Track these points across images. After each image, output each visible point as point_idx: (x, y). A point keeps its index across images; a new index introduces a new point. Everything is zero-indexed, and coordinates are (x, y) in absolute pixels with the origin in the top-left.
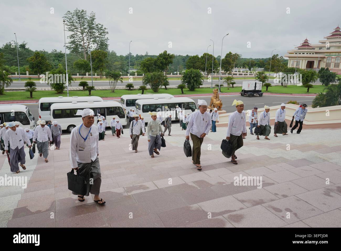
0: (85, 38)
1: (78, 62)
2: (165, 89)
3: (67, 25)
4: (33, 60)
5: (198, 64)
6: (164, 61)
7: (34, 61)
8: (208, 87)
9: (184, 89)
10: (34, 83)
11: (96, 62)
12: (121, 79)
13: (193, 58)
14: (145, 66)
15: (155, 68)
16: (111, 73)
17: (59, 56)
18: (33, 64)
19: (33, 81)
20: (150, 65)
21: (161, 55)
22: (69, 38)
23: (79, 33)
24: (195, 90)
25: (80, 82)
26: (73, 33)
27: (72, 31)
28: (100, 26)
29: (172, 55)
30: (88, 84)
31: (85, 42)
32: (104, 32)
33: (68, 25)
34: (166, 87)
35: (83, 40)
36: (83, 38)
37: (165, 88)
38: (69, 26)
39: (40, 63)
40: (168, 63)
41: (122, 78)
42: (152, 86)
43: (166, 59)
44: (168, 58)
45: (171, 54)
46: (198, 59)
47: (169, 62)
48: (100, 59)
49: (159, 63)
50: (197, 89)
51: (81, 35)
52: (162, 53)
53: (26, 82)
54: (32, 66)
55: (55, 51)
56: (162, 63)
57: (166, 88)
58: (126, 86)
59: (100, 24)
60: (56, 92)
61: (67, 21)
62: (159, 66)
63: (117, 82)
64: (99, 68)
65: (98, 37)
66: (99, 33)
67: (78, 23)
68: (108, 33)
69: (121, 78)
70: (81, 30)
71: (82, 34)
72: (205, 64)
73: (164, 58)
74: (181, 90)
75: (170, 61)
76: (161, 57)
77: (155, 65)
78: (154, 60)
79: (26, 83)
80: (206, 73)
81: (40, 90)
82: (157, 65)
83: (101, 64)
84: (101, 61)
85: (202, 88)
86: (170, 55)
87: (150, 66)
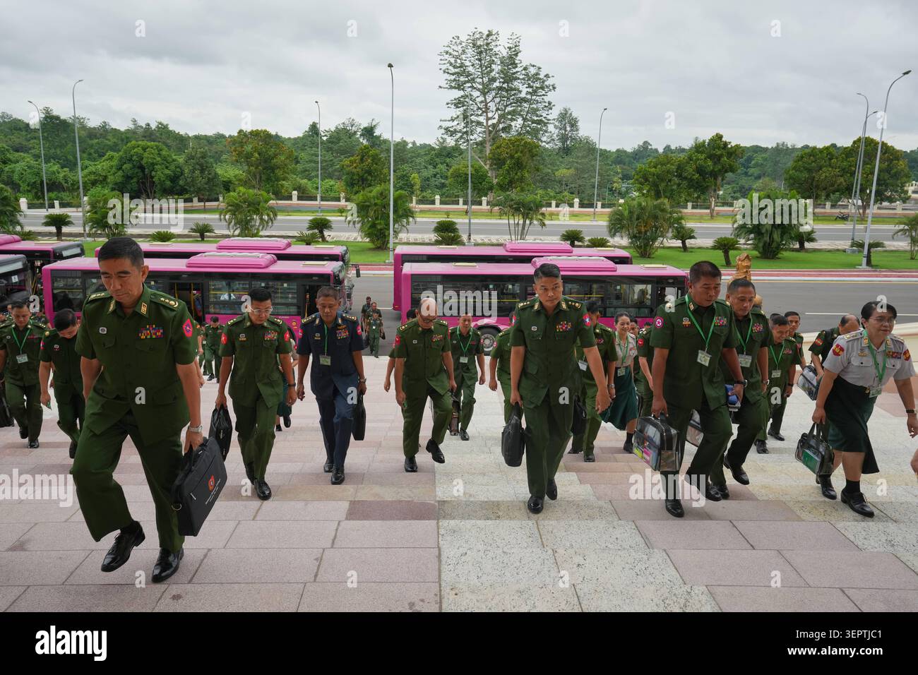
0: (492, 106)
1: (459, 169)
2: (682, 250)
3: (448, 73)
4: (355, 165)
5: (824, 174)
6: (710, 163)
7: (355, 167)
8: (838, 250)
9: (731, 253)
10: (329, 221)
11: (507, 170)
12: (541, 218)
13: (810, 156)
14: (646, 180)
15: (679, 185)
16: (512, 200)
17: (449, 154)
18: (353, 174)
19: (328, 218)
20: (660, 178)
21: (699, 148)
22: (453, 106)
23: (478, 93)
24: (780, 255)
25: (438, 223)
26: (461, 93)
27: (459, 87)
28: (532, 71)
29: (737, 145)
30: (457, 226)
31: (490, 115)
32: (542, 88)
33: (451, 74)
34: (684, 243)
35: (487, 109)
36: (486, 105)
37: (681, 245)
38: (453, 74)
39: (369, 172)
40: (720, 170)
41: (543, 214)
42: (634, 237)
43: (716, 158)
44: (721, 156)
45: (733, 144)
46: (830, 159)
47: (723, 167)
48: (518, 159)
49: (690, 170)
50: (786, 254)
51: (482, 98)
52: (704, 142)
53: (311, 218)
54: (351, 178)
55: (441, 141)
56: (700, 170)
57: (685, 248)
58: (563, 235)
59: (534, 66)
60: (371, 245)
61: (448, 65)
62: (691, 180)
63: (530, 224)
64: (514, 185)
65: (526, 102)
66: (530, 90)
67: (478, 67)
68: (554, 88)
69: (540, 212)
70: (483, 84)
71: (484, 94)
72: (853, 174)
73: (711, 157)
74: (723, 254)
75: (730, 165)
76: (701, 153)
77: (680, 176)
78: (677, 163)
79: (310, 221)
80: (860, 203)
81: (345, 240)
82: (686, 178)
83: (519, 174)
84: (519, 165)
85: (815, 250)
86: (729, 146)
87: (662, 180)
